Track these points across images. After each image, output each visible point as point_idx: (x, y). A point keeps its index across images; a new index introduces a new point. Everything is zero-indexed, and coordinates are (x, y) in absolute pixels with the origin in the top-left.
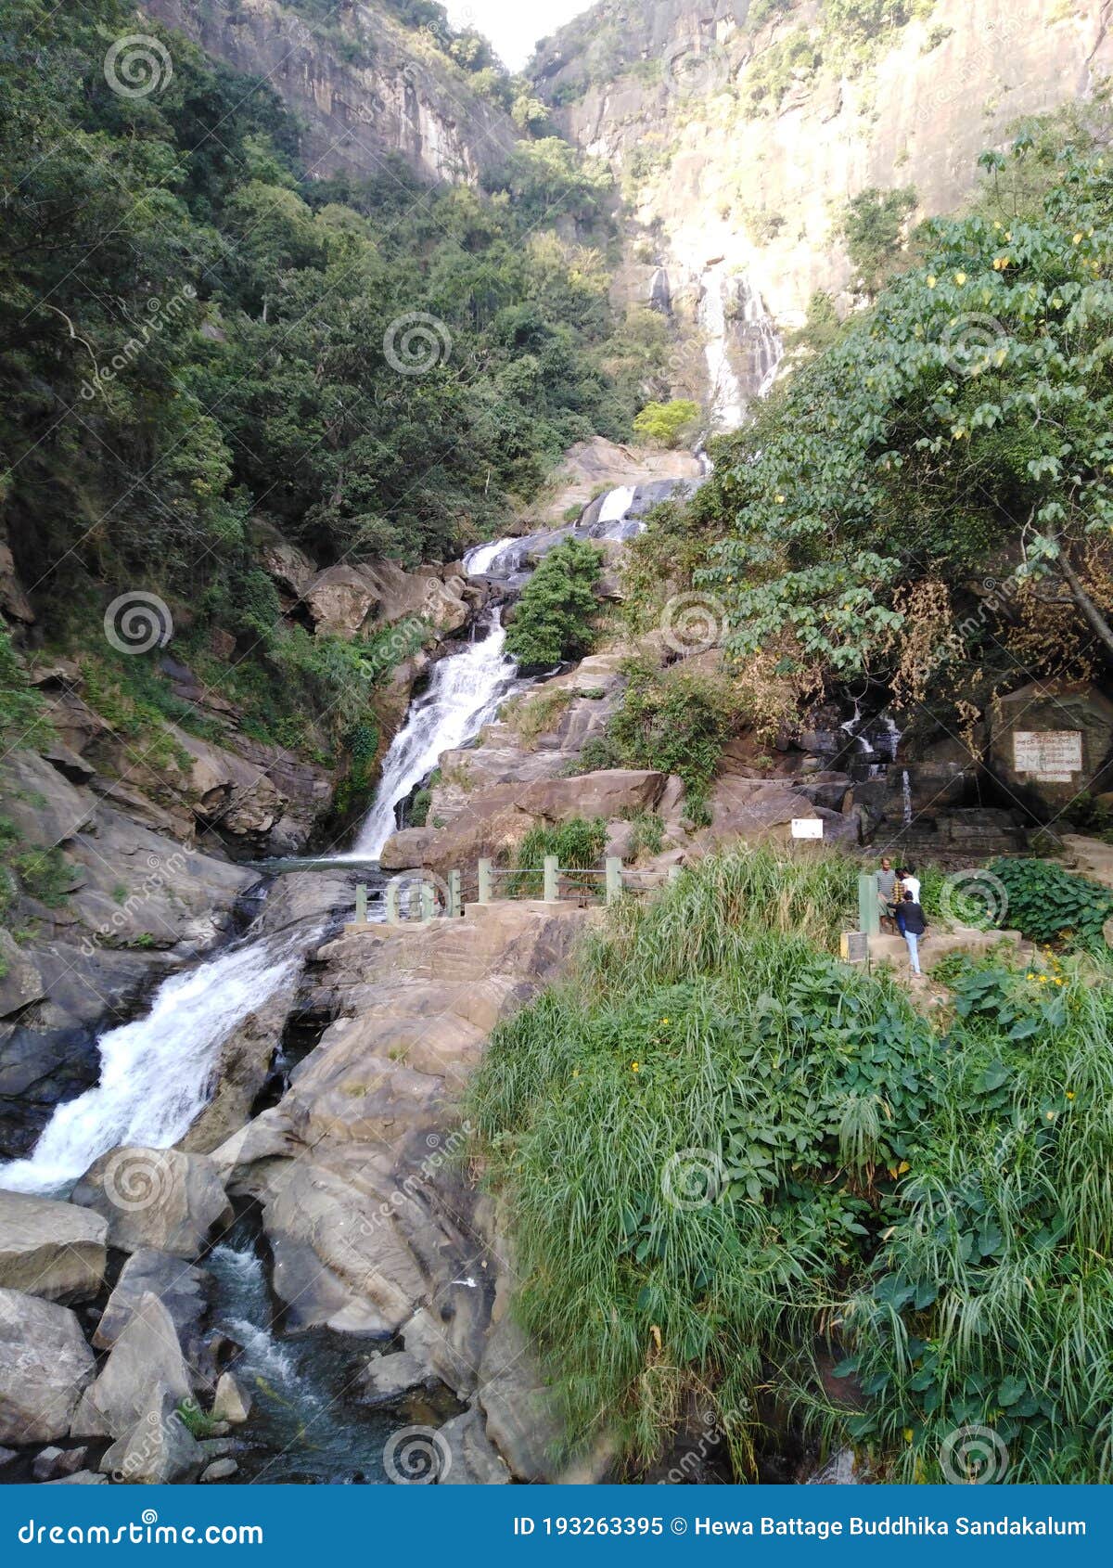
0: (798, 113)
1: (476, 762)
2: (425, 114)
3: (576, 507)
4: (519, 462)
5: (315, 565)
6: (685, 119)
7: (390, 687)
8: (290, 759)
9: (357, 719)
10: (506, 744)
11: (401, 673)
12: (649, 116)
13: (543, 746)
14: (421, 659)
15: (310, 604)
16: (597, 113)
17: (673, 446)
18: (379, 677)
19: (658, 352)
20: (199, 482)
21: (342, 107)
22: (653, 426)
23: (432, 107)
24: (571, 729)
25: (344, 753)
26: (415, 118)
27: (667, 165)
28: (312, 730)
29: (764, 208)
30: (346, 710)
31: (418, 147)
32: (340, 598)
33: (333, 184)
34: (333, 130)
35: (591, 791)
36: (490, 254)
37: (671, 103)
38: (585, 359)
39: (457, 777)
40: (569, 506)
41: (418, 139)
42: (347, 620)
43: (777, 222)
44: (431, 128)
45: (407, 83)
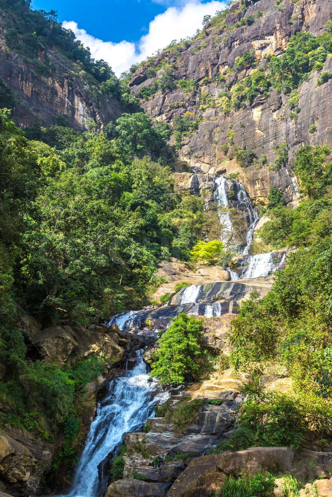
0: (260, 107)
1: (150, 440)
2: (77, 100)
3: (167, 294)
4: (136, 271)
5: (40, 326)
6: (205, 107)
7: (86, 395)
8: (31, 437)
9: (67, 414)
10: (165, 430)
11: (90, 387)
12: (187, 104)
13: (190, 432)
14: (101, 379)
15: (40, 348)
16: (161, 102)
17: (212, 263)
18: (79, 389)
19: (201, 216)
21: (36, 94)
22: (202, 253)
23: (81, 96)
24: (205, 422)
25: (59, 433)
26: (72, 101)
27: (196, 127)
28: (43, 421)
29: (245, 149)
30: (61, 408)
31: (74, 113)
32: (57, 345)
33: (32, 130)
34: (31, 104)
35: (251, 459)
36: (114, 166)
37: (197, 99)
38: (164, 218)
39: (139, 449)
40: (163, 294)
41: (73, 110)
42: (59, 357)
43: (253, 156)
44: (80, 106)
45: (69, 85)
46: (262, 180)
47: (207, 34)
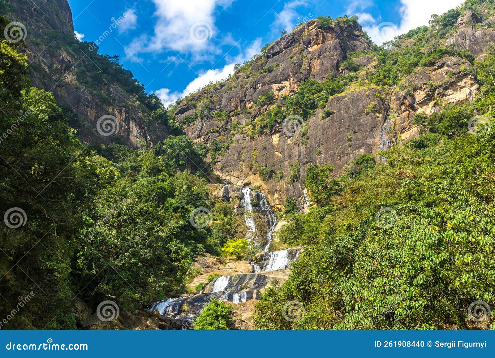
0: (279, 134)
2: (132, 124)
3: (201, 284)
4: (176, 264)
5: (91, 311)
6: (235, 133)
12: (220, 130)
16: (200, 128)
17: (240, 258)
19: (230, 219)
20: (57, 274)
22: (231, 250)
23: (136, 121)
26: (128, 125)
27: (228, 148)
29: (266, 166)
31: (129, 134)
32: (105, 328)
33: (94, 147)
34: (94, 127)
36: (160, 177)
37: (229, 126)
40: (198, 284)
41: (129, 132)
43: (272, 172)
44: (134, 129)
45: (126, 112)
46: (280, 191)
47: (237, 78)
